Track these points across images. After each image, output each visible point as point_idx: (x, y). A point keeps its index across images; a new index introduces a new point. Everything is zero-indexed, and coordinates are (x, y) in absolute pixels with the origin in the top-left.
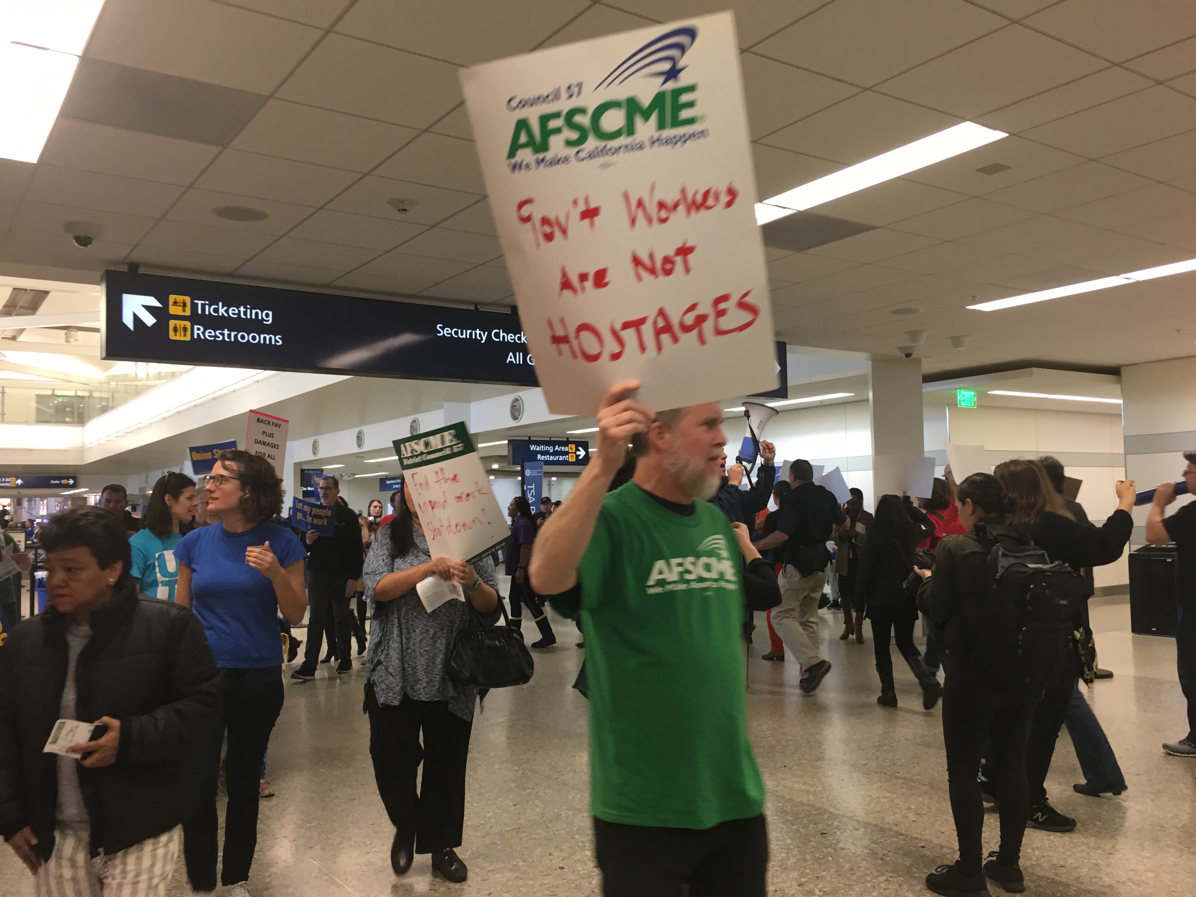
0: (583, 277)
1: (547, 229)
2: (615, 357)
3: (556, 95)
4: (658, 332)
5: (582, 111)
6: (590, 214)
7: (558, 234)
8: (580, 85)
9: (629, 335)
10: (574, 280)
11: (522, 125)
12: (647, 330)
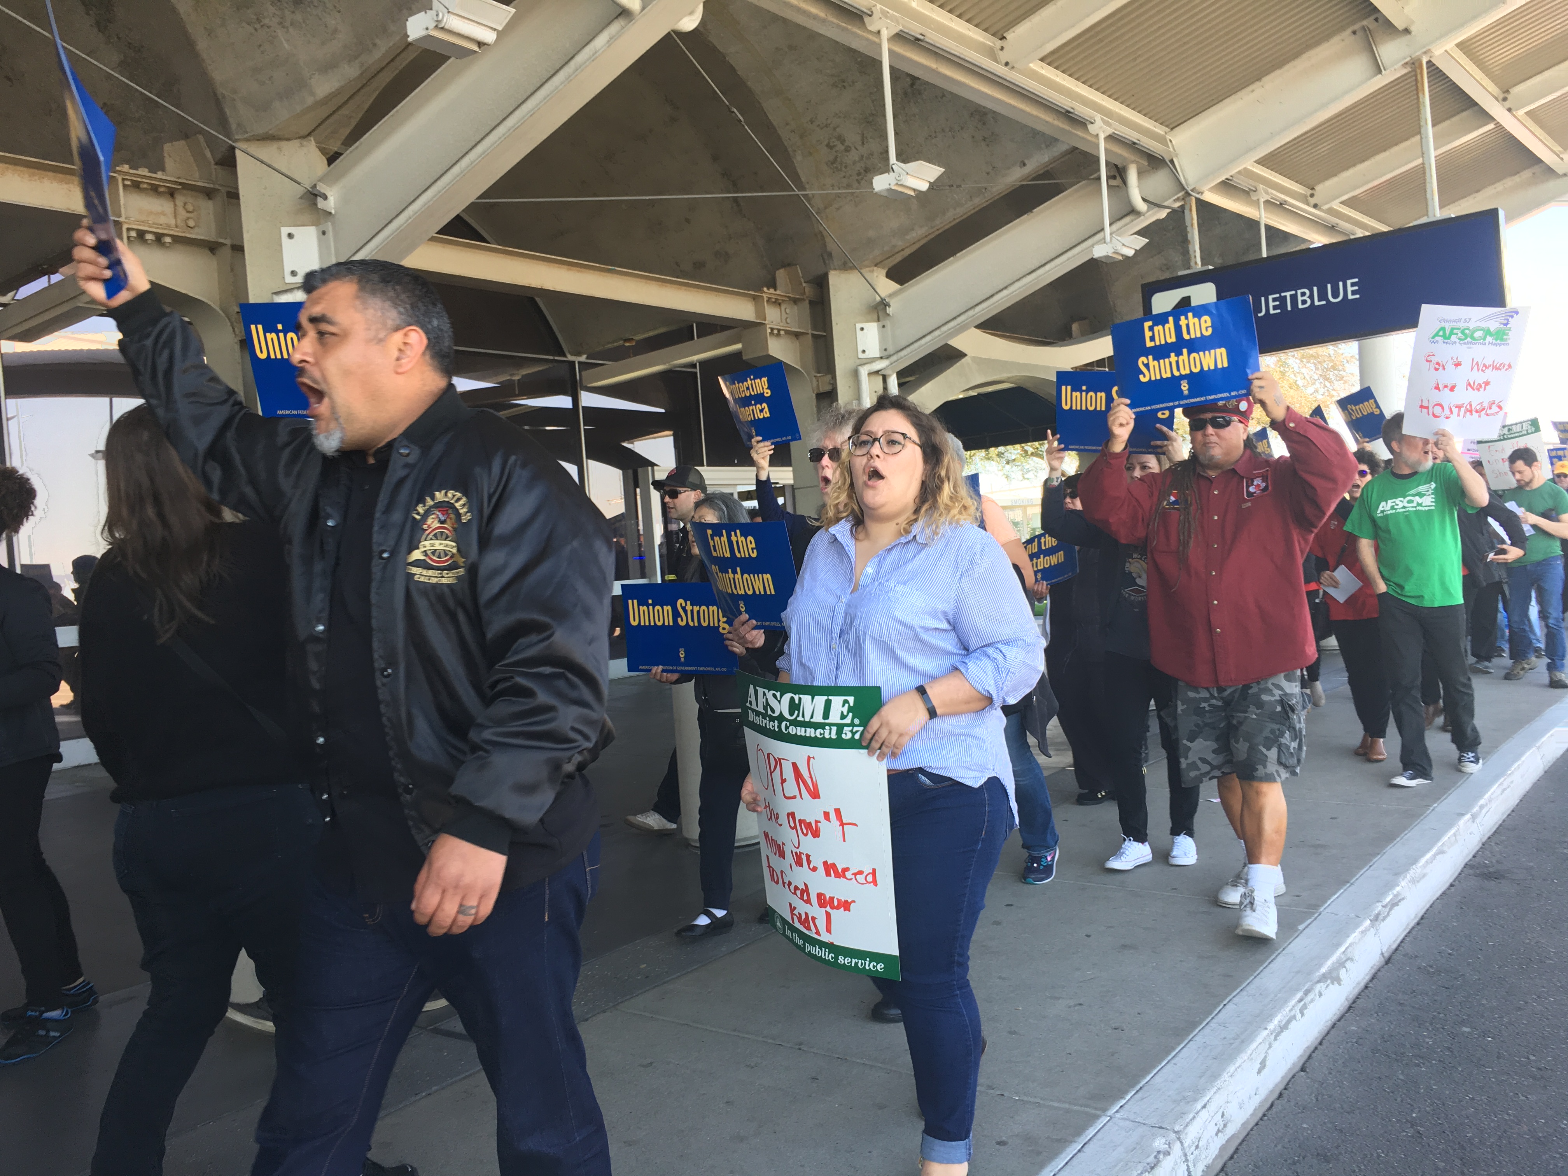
0: (1446, 387)
1: (1437, 367)
2: (1447, 418)
3: (1459, 320)
4: (1467, 411)
5: (1468, 329)
6: (1458, 365)
7: (1441, 368)
8: (1470, 319)
9: (1455, 411)
10: (1441, 387)
11: (1443, 329)
12: (1463, 410)
